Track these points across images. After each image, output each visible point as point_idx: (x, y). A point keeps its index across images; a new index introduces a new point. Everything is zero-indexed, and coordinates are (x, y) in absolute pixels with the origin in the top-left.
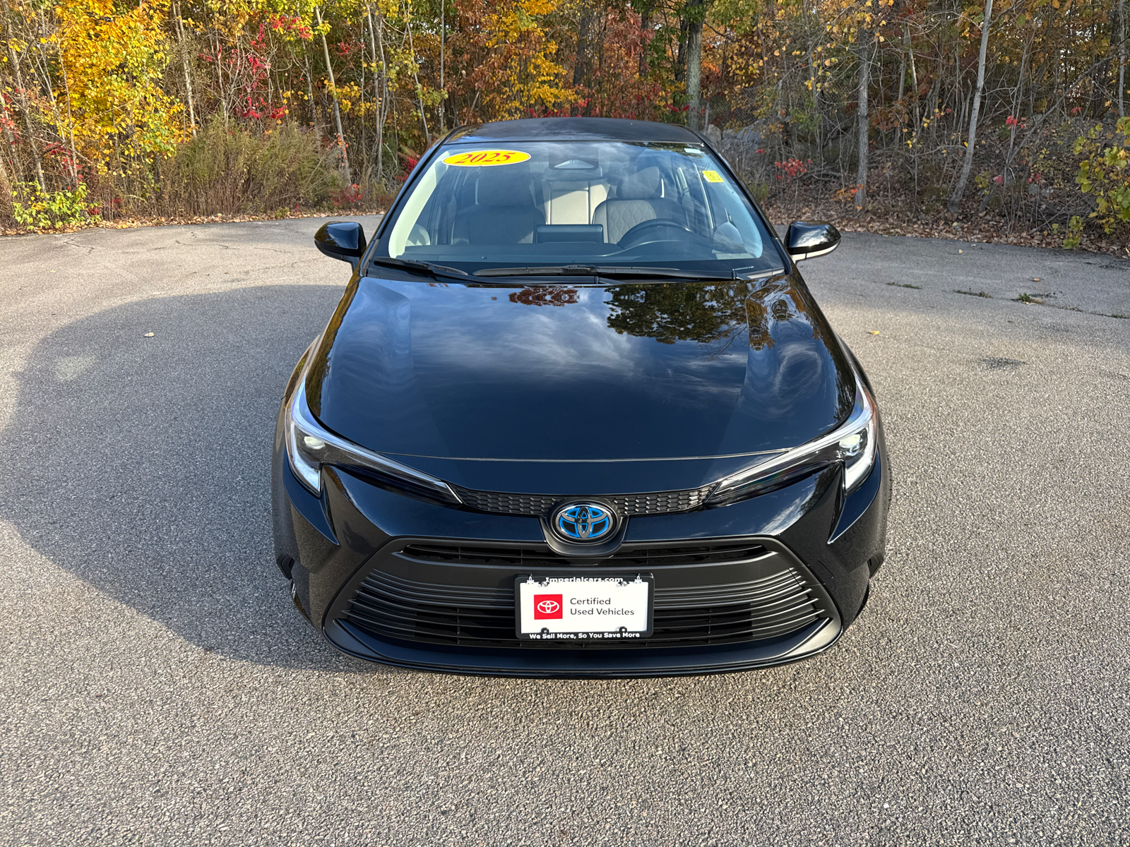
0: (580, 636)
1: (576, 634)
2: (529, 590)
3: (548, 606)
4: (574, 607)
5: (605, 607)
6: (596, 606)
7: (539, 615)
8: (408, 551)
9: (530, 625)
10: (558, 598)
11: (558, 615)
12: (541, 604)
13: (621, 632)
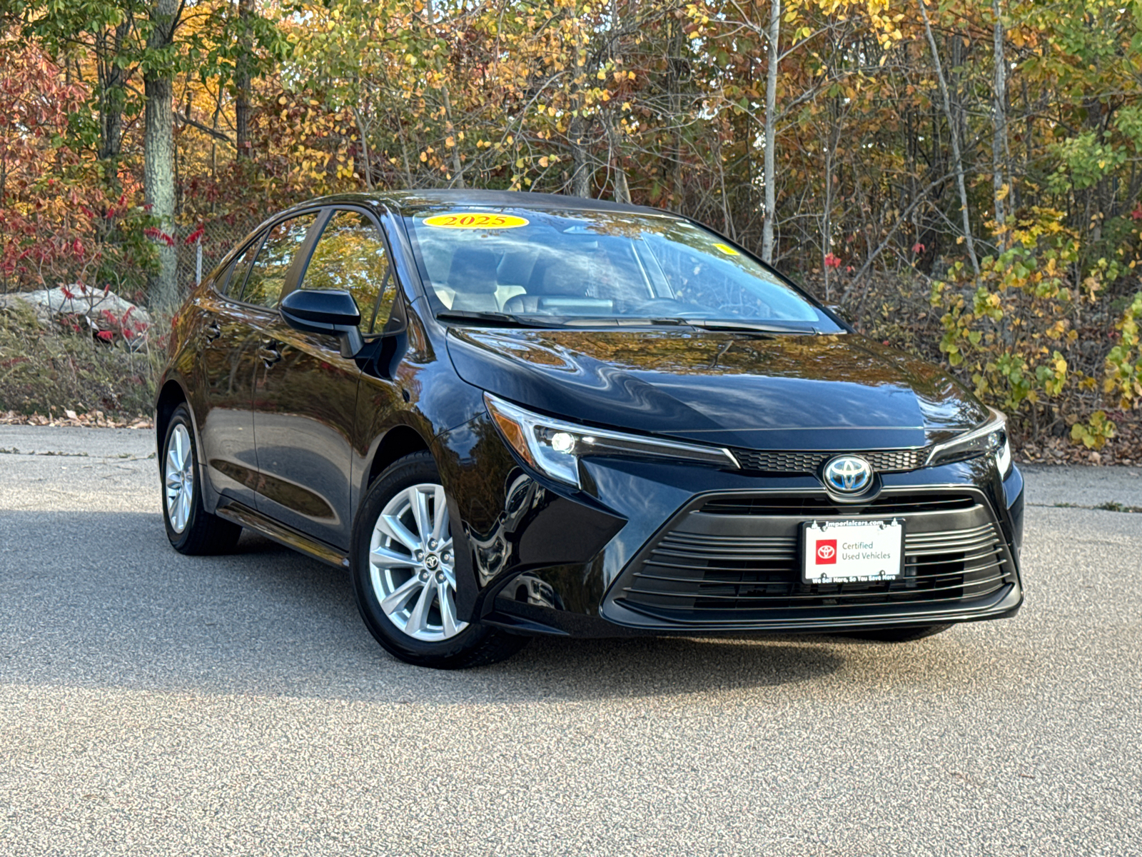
0: (851, 580)
1: (848, 578)
2: (813, 535)
3: (826, 550)
4: (845, 552)
5: (868, 551)
6: (863, 551)
7: (820, 561)
8: (704, 510)
9: (813, 572)
10: (833, 543)
11: (832, 560)
12: (821, 549)
13: (881, 575)
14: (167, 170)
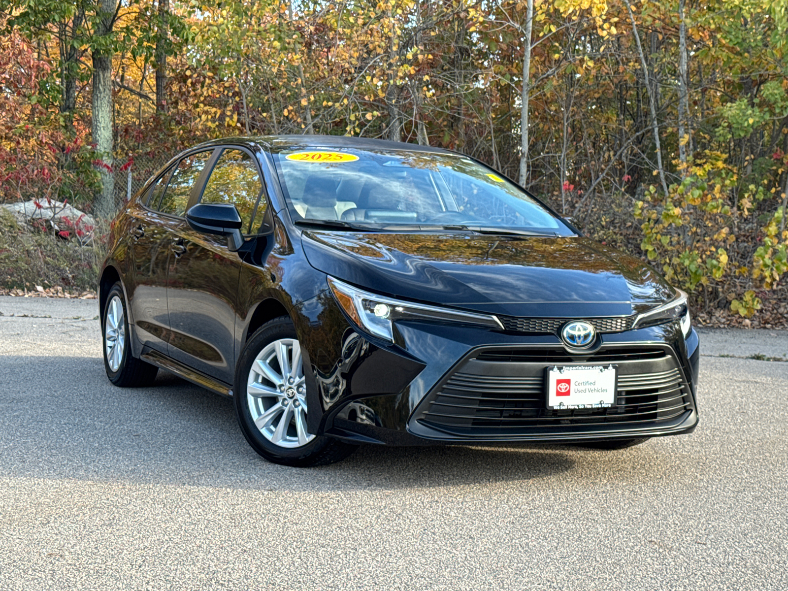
0: (580, 407)
2: (554, 376)
3: (563, 386)
4: (576, 387)
5: (592, 387)
6: (588, 387)
7: (559, 394)
8: (479, 358)
9: (554, 401)
10: (568, 382)
11: (568, 393)
12: (559, 386)
13: (601, 404)
14: (107, 120)
